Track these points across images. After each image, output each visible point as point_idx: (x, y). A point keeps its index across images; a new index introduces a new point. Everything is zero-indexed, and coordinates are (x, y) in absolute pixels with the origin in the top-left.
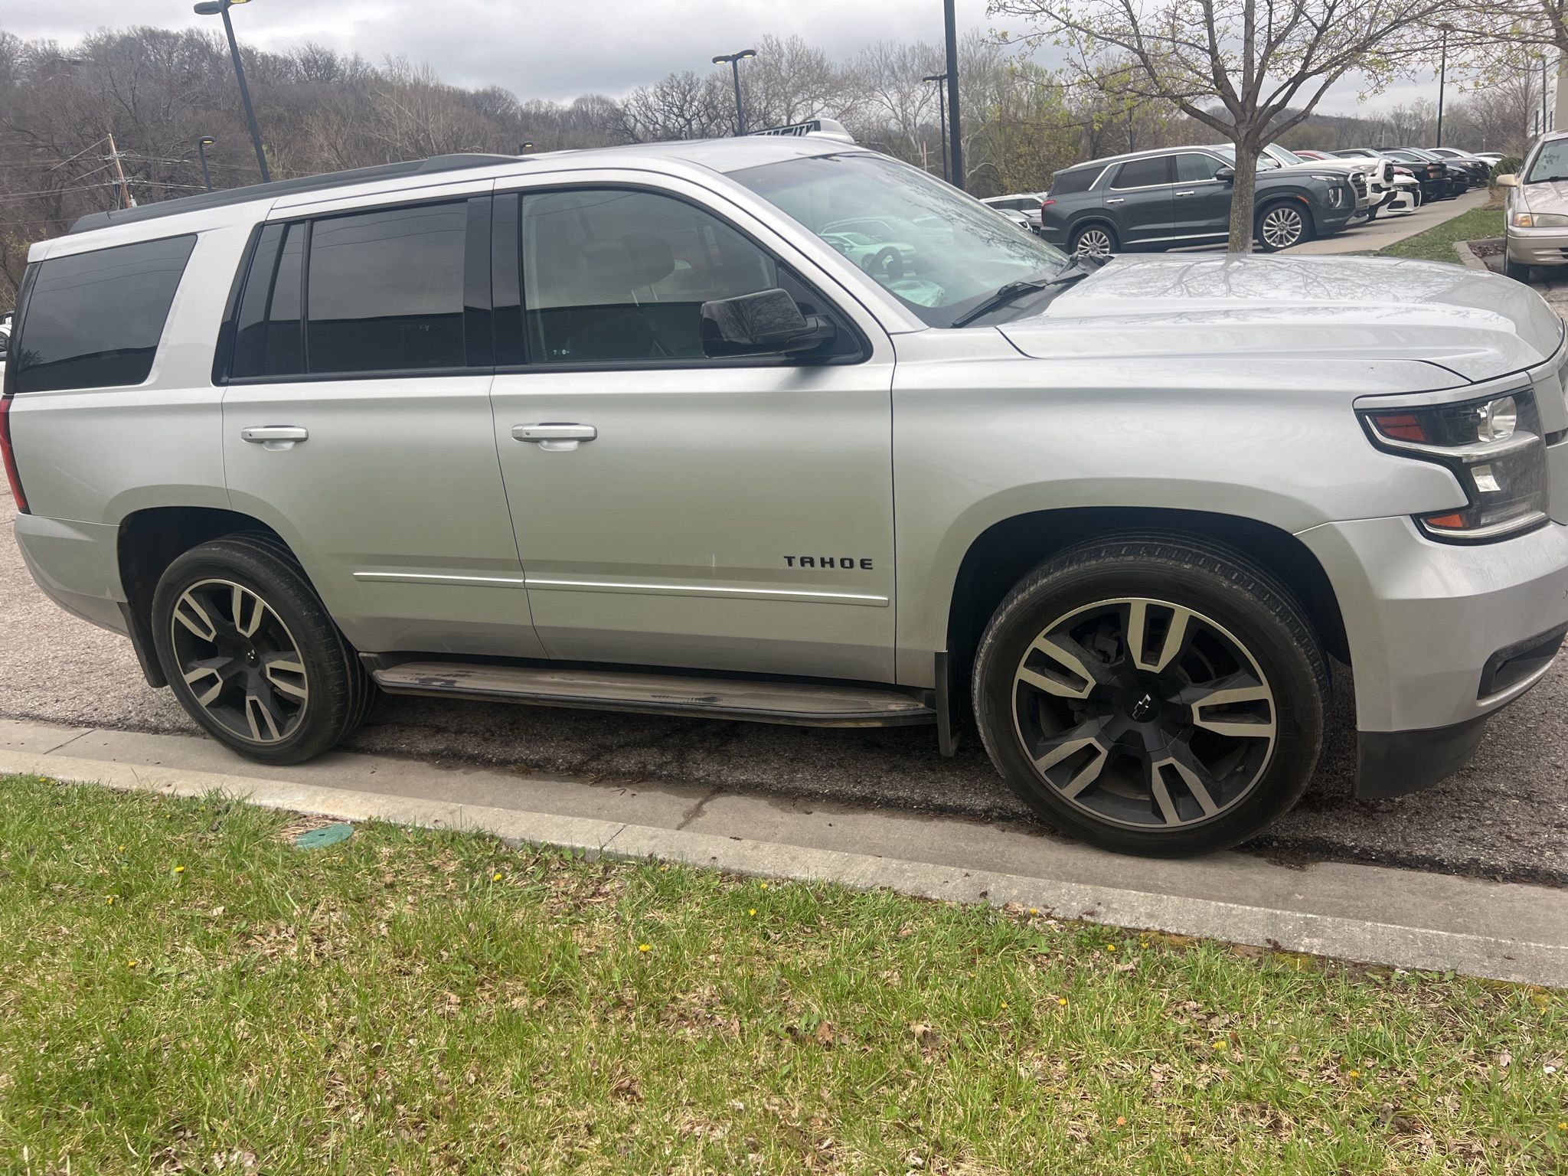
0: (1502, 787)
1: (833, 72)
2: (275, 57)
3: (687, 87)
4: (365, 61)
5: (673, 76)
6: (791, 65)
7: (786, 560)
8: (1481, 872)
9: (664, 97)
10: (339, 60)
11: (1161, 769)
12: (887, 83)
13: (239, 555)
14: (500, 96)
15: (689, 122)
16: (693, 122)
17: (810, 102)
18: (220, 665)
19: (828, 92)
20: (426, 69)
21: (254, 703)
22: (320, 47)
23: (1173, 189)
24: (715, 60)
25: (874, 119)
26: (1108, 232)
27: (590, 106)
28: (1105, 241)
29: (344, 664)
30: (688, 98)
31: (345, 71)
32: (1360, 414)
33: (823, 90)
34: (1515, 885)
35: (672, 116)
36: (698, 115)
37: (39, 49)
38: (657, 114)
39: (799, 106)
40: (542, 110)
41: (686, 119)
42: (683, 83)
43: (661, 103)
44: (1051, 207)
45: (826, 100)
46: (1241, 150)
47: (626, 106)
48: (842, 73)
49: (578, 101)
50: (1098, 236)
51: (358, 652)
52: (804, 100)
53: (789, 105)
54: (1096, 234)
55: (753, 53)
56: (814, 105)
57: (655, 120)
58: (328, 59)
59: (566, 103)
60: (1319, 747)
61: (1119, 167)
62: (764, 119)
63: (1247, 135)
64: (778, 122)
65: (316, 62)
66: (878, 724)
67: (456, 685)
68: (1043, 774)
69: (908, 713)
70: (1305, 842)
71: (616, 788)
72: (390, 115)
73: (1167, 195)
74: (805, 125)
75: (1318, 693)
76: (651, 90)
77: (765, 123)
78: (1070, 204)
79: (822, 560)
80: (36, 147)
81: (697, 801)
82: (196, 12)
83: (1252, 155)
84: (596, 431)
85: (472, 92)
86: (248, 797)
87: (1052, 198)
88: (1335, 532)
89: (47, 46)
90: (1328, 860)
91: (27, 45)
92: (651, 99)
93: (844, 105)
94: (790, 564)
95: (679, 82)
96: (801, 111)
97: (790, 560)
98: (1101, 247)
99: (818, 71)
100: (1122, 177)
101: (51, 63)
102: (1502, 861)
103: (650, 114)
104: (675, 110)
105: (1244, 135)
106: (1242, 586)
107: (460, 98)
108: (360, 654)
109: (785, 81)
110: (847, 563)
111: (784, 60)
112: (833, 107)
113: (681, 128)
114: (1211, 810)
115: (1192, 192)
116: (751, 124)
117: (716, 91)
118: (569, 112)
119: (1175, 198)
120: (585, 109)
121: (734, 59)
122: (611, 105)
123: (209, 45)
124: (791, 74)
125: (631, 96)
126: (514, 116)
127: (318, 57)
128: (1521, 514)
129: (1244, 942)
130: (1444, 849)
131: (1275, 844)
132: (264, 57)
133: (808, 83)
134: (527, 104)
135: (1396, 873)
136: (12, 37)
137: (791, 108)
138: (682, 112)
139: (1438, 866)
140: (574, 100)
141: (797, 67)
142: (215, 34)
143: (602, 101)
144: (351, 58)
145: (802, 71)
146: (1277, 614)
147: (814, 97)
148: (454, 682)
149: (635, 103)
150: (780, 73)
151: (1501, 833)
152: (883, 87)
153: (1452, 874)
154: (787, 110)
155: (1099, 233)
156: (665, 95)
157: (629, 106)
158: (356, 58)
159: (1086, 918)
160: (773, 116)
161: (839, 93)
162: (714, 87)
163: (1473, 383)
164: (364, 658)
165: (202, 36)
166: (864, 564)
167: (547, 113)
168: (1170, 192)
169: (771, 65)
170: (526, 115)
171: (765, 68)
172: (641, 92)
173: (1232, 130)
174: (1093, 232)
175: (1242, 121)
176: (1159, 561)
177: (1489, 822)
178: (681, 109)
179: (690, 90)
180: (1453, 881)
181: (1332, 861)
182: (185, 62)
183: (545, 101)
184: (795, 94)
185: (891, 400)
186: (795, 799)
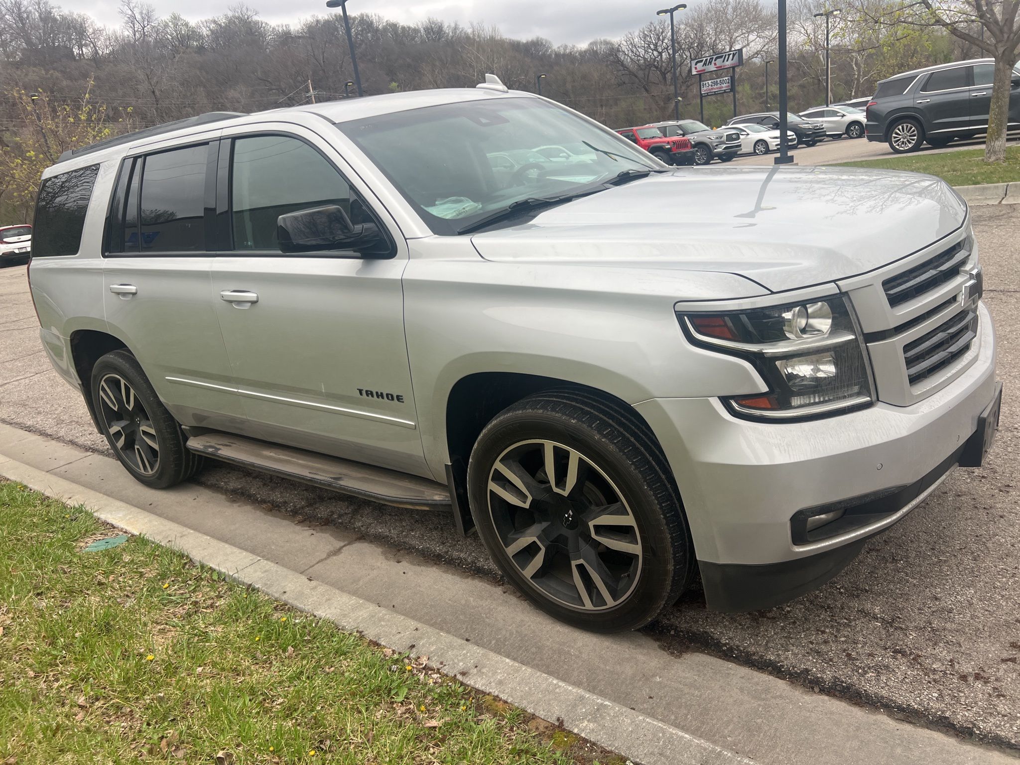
0: (877, 610)
1: (764, 13)
2: (409, 28)
3: (661, 30)
4: (461, 27)
5: (651, 23)
6: (735, 10)
7: (358, 391)
8: (807, 682)
9: (645, 38)
10: (446, 27)
11: (577, 566)
12: (805, 18)
13: (121, 360)
14: (542, 43)
15: (660, 54)
16: (663, 54)
17: (746, 35)
18: (123, 425)
19: (760, 27)
20: (494, 29)
21: (138, 449)
22: (435, 19)
23: (969, 91)
24: (658, 13)
25: (793, 44)
26: (916, 124)
27: (599, 46)
28: (914, 131)
29: (177, 431)
30: (661, 38)
31: (449, 34)
32: (680, 316)
33: (757, 26)
34: (826, 698)
35: (650, 50)
36: (667, 49)
37: (280, 31)
38: (640, 50)
39: (738, 38)
40: (568, 51)
41: (659, 52)
42: (658, 27)
43: (643, 42)
44: (874, 107)
45: (758, 33)
46: (999, 63)
47: (619, 45)
48: (771, 13)
49: (591, 44)
50: (909, 127)
51: (182, 425)
52: (743, 34)
53: (731, 38)
54: (907, 126)
55: (684, 6)
56: (749, 37)
57: (638, 53)
58: (439, 27)
59: (583, 46)
60: (671, 567)
61: (929, 75)
62: (713, 49)
63: (1004, 52)
64: (722, 50)
65: (432, 29)
66: (427, 509)
67: (219, 452)
68: (511, 558)
69: (444, 503)
70: (694, 634)
71: (307, 528)
72: (471, 59)
73: (965, 96)
74: (732, 52)
75: (666, 527)
76: (636, 34)
77: (713, 51)
78: (888, 104)
79: (377, 393)
80: (272, 90)
81: (342, 544)
82: (328, 6)
83: (1008, 67)
84: (258, 297)
85: (524, 41)
86: (96, 511)
87: (874, 101)
88: (659, 406)
89: (284, 28)
90: (702, 652)
91: (274, 28)
92: (636, 40)
93: (771, 36)
94: (361, 394)
95: (655, 28)
96: (740, 42)
97: (361, 391)
98: (910, 136)
99: (754, 13)
100: (930, 83)
101: (286, 38)
102: (828, 675)
103: (635, 50)
104: (652, 46)
105: (1002, 51)
106: (609, 439)
107: (516, 46)
108: (183, 427)
109: (729, 22)
110: (390, 397)
111: (730, 7)
112: (763, 37)
113: (655, 58)
114: (610, 603)
115: (985, 93)
116: (703, 53)
117: (680, 31)
118: (585, 51)
119: (971, 98)
120: (595, 49)
121: (671, 11)
122: (612, 44)
123: (372, 23)
124: (735, 16)
125: (623, 39)
126: (550, 55)
127: (433, 26)
128: (851, 396)
129: (542, 717)
130: (791, 658)
131: (672, 632)
132: (403, 28)
133: (746, 22)
134: (559, 48)
135: (744, 671)
136: (266, 24)
137: (733, 40)
138: (656, 47)
139: (776, 670)
140: (589, 43)
141: (739, 11)
142: (375, 15)
143: (606, 43)
144: (453, 25)
145: (743, 14)
146: (633, 463)
147: (750, 32)
148: (219, 449)
149: (625, 43)
150: (726, 17)
151: (844, 650)
152: (802, 21)
153: (784, 679)
154: (730, 42)
155: (909, 125)
156: (645, 36)
157: (622, 45)
158: (456, 25)
159: (459, 677)
160: (720, 46)
161: (768, 28)
162: (679, 29)
163: (773, 293)
164: (185, 429)
165: (368, 17)
166: (399, 398)
167: (571, 53)
168: (967, 94)
169: (720, 11)
170: (557, 55)
171: (716, 14)
172: (630, 36)
173: (993, 48)
174: (905, 125)
175: (1001, 41)
176: (557, 415)
177: (843, 639)
178: (656, 45)
179: (662, 33)
180: (781, 685)
181: (705, 653)
182: (359, 34)
183: (570, 45)
184: (736, 30)
185: (402, 286)
186: (399, 550)
